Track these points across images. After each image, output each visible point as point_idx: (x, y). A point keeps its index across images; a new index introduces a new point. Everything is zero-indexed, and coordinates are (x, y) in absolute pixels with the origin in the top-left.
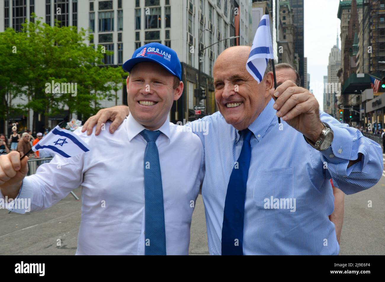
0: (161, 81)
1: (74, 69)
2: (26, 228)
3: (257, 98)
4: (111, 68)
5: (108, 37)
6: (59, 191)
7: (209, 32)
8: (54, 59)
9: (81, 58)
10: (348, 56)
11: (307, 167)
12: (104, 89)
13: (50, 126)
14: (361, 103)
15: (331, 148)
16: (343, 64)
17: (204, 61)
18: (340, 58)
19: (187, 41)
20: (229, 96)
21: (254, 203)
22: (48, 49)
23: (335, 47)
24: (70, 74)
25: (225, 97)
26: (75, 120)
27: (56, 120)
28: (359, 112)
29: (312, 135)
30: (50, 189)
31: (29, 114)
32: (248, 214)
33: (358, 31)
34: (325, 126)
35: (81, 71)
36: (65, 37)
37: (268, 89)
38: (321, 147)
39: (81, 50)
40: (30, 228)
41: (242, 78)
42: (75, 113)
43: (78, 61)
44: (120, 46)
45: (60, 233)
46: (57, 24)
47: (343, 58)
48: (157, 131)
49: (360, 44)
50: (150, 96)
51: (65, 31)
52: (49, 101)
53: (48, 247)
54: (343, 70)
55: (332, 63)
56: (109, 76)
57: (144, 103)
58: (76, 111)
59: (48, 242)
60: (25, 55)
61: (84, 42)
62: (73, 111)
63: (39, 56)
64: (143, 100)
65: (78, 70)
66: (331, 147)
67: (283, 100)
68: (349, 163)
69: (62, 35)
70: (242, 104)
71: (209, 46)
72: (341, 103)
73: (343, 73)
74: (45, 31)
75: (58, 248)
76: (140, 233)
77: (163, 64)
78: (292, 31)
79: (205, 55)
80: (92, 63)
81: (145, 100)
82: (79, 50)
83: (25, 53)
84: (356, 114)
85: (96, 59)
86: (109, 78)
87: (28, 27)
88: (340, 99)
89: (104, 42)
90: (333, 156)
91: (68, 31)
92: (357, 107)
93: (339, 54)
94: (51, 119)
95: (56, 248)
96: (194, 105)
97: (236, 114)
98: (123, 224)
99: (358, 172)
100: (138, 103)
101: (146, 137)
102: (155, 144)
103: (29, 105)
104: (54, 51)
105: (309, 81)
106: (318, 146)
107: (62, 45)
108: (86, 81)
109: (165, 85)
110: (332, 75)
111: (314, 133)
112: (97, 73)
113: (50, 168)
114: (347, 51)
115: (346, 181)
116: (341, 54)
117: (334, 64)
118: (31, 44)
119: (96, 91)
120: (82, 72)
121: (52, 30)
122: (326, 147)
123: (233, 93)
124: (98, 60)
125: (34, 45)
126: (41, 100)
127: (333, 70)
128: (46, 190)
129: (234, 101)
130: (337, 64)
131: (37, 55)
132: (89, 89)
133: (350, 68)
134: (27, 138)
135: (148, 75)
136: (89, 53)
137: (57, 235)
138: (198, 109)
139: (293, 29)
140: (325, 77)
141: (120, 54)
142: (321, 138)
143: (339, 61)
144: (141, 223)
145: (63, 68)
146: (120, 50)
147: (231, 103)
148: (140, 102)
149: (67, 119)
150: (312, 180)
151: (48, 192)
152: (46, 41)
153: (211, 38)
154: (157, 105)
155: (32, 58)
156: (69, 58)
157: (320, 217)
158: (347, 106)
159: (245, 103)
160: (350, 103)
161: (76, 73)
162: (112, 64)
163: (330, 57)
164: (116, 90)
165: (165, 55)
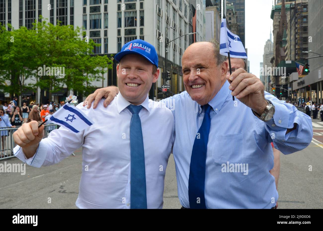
0: (143, 68)
1: (72, 57)
2: (35, 177)
3: (215, 81)
4: (99, 56)
5: (97, 33)
6: (65, 150)
7: (173, 29)
8: (56, 50)
9: (76, 49)
10: (279, 47)
11: (254, 133)
12: (94, 72)
13: (53, 100)
14: (289, 83)
15: (273, 120)
16: (275, 53)
17: (169, 51)
18: (272, 49)
19: (156, 36)
20: (194, 79)
21: (213, 160)
22: (51, 42)
23: (269, 41)
24: (69, 61)
25: (191, 80)
26: (72, 96)
27: (57, 95)
28: (288, 90)
29: (258, 110)
30: (59, 149)
31: (37, 91)
32: (209, 169)
33: (287, 28)
34: (268, 102)
35: (77, 58)
36: (64, 33)
37: (223, 74)
38: (265, 119)
39: (77, 43)
40: (38, 177)
41: (204, 66)
42: (72, 90)
43: (74, 51)
44: (106, 40)
45: (61, 181)
46: (58, 24)
47: (275, 49)
48: (139, 106)
49: (288, 39)
50: (135, 79)
51: (65, 29)
52: (53, 81)
53: (52, 192)
54: (275, 58)
55: (266, 52)
56: (97, 62)
57: (130, 85)
58: (72, 89)
59: (52, 187)
60: (34, 47)
61: (79, 37)
62: (70, 88)
63: (45, 48)
64: (130, 83)
65: (74, 58)
66: (273, 118)
67: (236, 83)
68: (287, 131)
69: (62, 32)
70: (204, 86)
71: (173, 40)
72: (273, 83)
73: (275, 60)
74: (49, 28)
75: (60, 193)
76: (127, 183)
77: (145, 56)
78: (236, 28)
79: (170, 47)
80: (85, 53)
81: (131, 83)
82: (75, 43)
83: (34, 45)
84: (285, 91)
85: (88, 50)
86: (98, 64)
87: (37, 26)
88: (272, 80)
89: (94, 37)
90: (275, 125)
91: (67, 29)
92: (286, 86)
93: (272, 46)
94: (54, 95)
95: (58, 192)
96: (161, 85)
97: (199, 93)
98: (114, 176)
99: (293, 138)
100: (126, 85)
101: (131, 110)
102: (138, 116)
103: (37, 85)
104: (57, 44)
105: (249, 66)
106: (263, 118)
107: (62, 39)
108: (80, 67)
109: (146, 72)
110: (267, 62)
111: (260, 108)
112: (89, 60)
113: (59, 133)
114: (278, 43)
115: (284, 144)
116: (274, 45)
117: (268, 53)
118: (39, 39)
119: (88, 74)
120: (78, 60)
121: (55, 28)
122: (269, 119)
123: (197, 77)
124: (89, 50)
125: (42, 40)
126: (46, 81)
127: (267, 58)
128: (56, 149)
129: (198, 83)
130: (270, 54)
131: (44, 47)
132: (83, 72)
133: (280, 57)
134: (36, 109)
135: (134, 64)
136: (82, 45)
137: (59, 183)
138: (165, 88)
139: (236, 27)
140: (261, 63)
141: (106, 46)
142: (265, 112)
143: (271, 51)
144: (127, 175)
145: (63, 57)
146: (106, 43)
147: (195, 85)
148: (128, 84)
149: (66, 95)
150: (258, 144)
151: (57, 151)
152: (51, 36)
153: (174, 34)
154: (140, 86)
155: (40, 49)
156: (68, 49)
157: (263, 172)
158: (278, 85)
159: (206, 85)
160: (280, 83)
161: (73, 60)
162: (100, 54)
163: (265, 48)
164: (103, 73)
165: (146, 48)
